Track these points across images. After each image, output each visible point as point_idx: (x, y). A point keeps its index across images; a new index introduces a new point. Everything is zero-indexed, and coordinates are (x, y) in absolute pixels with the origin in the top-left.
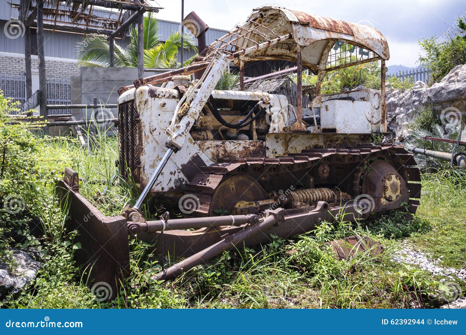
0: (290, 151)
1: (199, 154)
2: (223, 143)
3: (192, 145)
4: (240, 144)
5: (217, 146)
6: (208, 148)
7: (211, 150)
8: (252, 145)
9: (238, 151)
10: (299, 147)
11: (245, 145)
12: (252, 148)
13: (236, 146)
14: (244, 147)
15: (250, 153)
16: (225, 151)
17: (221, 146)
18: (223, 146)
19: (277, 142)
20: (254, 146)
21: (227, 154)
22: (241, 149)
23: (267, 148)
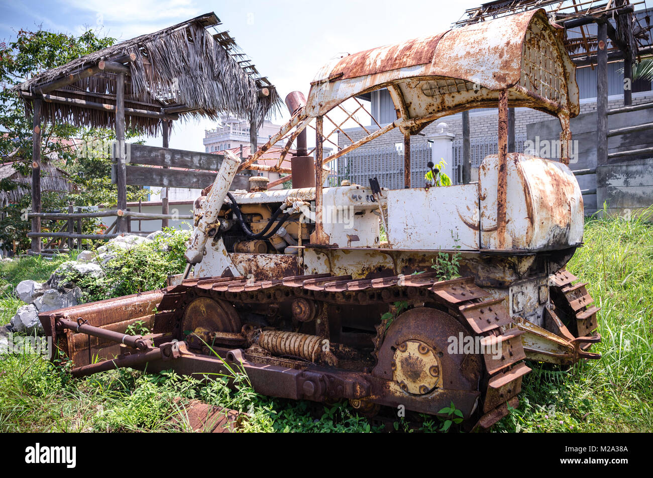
0: (337, 273)
1: (231, 268)
2: (255, 257)
3: (225, 257)
4: (271, 259)
5: (249, 260)
6: (241, 262)
7: (243, 264)
8: (283, 261)
9: (270, 268)
10: (352, 268)
11: (276, 261)
12: (284, 265)
13: (268, 261)
14: (276, 263)
15: (282, 272)
16: (257, 267)
17: (253, 260)
18: (255, 260)
19: (319, 258)
20: (286, 262)
21: (260, 271)
22: (272, 265)
23: (306, 266)
